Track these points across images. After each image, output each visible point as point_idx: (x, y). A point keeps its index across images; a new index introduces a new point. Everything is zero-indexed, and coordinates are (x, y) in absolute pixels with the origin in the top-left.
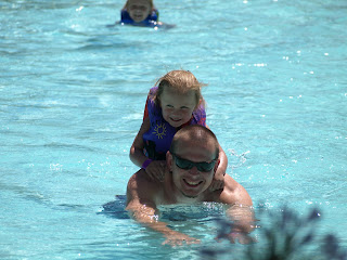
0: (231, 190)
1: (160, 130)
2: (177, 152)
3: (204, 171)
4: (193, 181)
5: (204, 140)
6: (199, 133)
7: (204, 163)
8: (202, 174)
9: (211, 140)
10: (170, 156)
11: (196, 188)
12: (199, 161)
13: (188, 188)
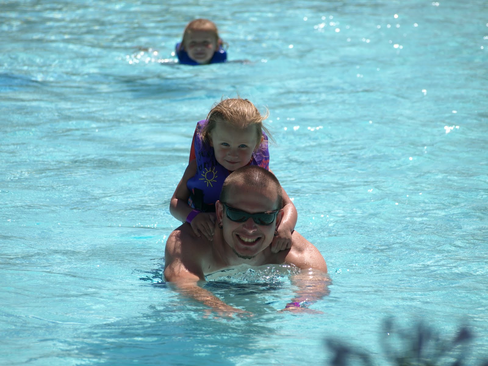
0: (300, 250)
1: (210, 176)
2: (229, 200)
3: (262, 223)
4: (249, 236)
5: (263, 185)
6: (257, 176)
7: (262, 213)
8: (260, 228)
9: (271, 185)
10: (220, 207)
11: (254, 247)
12: (256, 210)
13: (243, 246)
